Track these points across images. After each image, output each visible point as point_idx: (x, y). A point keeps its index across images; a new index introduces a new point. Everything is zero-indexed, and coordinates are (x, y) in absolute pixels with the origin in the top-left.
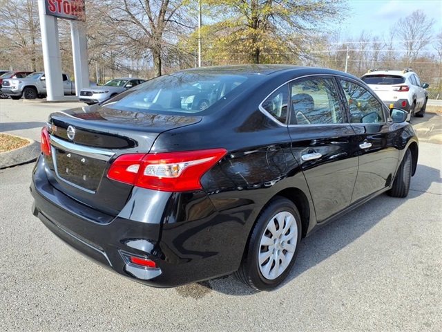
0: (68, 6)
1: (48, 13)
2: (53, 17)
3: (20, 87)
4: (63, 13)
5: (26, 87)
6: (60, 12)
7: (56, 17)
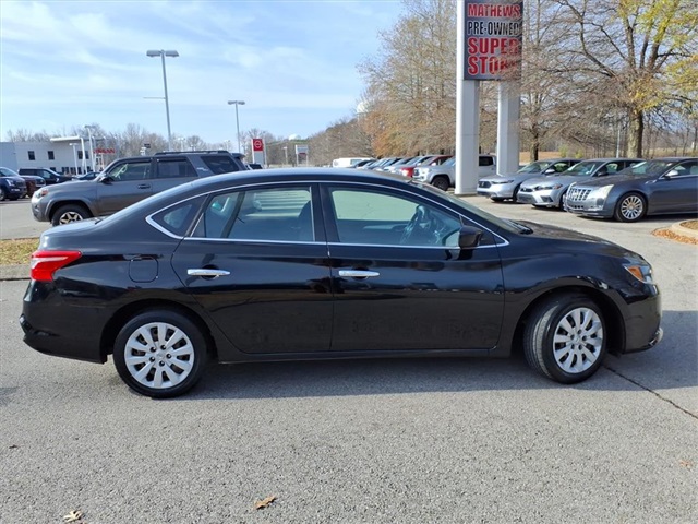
0: (496, 63)
1: (466, 77)
2: (473, 82)
3: (429, 176)
4: (487, 73)
5: (435, 177)
6: (483, 72)
7: (479, 80)
